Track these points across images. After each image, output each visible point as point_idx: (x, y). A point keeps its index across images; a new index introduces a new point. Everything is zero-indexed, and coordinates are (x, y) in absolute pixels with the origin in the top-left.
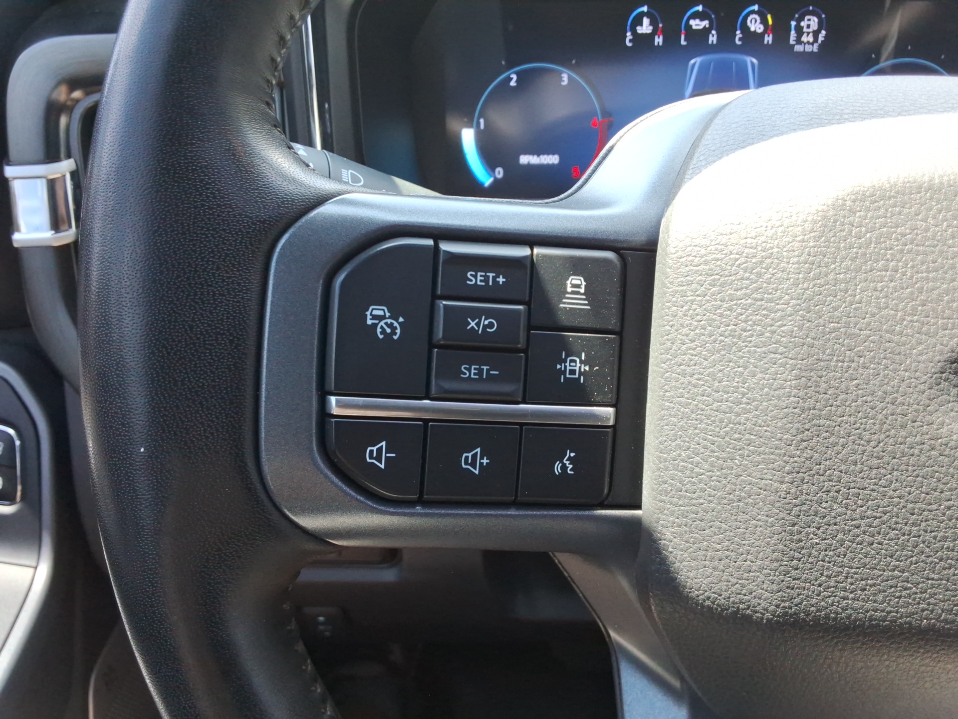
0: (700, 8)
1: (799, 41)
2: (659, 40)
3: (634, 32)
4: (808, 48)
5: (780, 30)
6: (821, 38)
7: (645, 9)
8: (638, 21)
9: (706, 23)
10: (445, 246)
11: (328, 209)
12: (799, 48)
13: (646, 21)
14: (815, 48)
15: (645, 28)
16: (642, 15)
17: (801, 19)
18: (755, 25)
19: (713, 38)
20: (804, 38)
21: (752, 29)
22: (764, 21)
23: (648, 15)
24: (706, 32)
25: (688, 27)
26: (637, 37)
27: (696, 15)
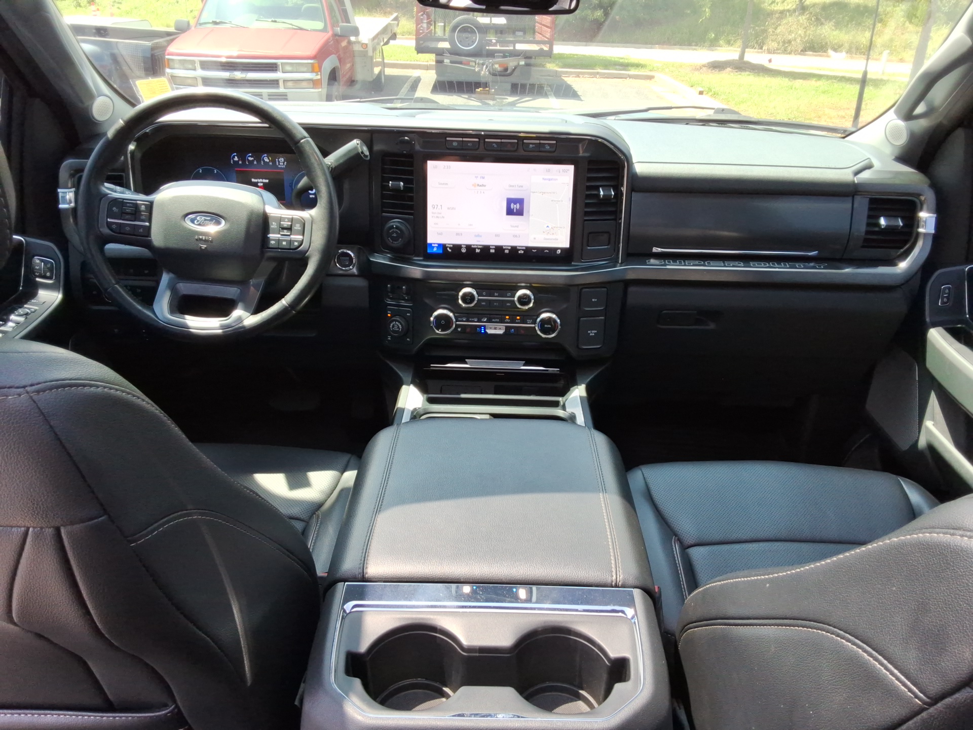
0: (250, 154)
1: (279, 164)
2: (240, 162)
3: (233, 160)
4: (282, 166)
5: (274, 161)
6: (285, 164)
7: (235, 154)
8: (234, 157)
9: (252, 159)
10: (124, 201)
11: (109, 195)
12: (280, 166)
13: (236, 157)
14: (284, 166)
15: (236, 159)
16: (234, 156)
17: (278, 159)
18: (266, 160)
19: (255, 163)
20: (281, 164)
21: (266, 161)
22: (269, 159)
23: (236, 155)
24: (253, 161)
25: (248, 159)
26: (234, 161)
27: (249, 156)
